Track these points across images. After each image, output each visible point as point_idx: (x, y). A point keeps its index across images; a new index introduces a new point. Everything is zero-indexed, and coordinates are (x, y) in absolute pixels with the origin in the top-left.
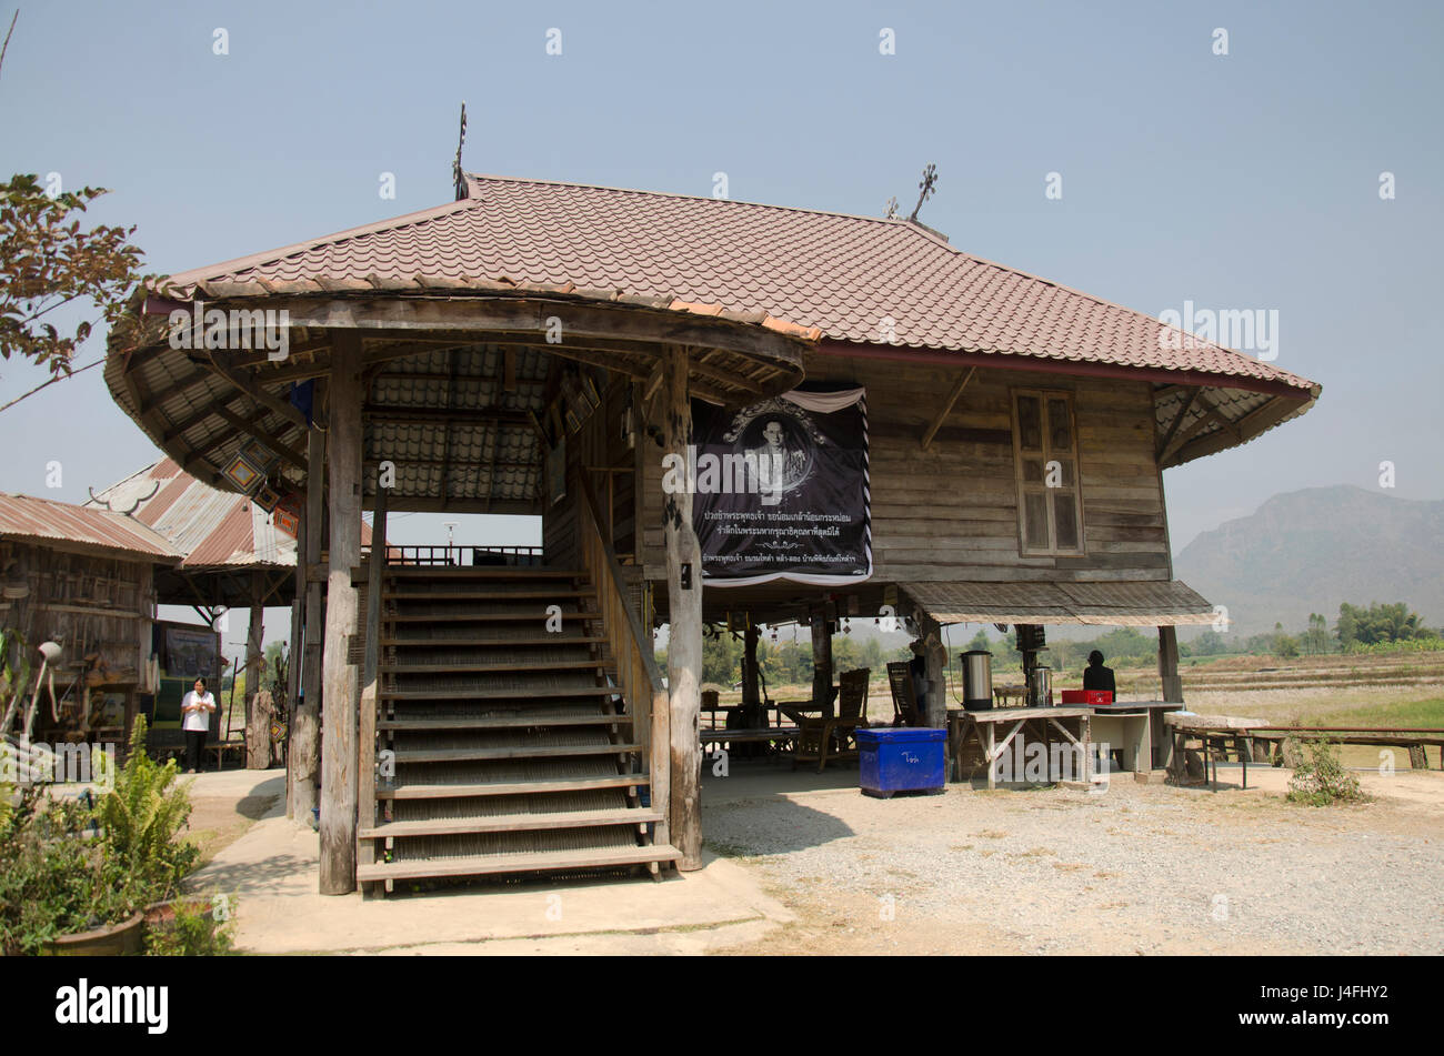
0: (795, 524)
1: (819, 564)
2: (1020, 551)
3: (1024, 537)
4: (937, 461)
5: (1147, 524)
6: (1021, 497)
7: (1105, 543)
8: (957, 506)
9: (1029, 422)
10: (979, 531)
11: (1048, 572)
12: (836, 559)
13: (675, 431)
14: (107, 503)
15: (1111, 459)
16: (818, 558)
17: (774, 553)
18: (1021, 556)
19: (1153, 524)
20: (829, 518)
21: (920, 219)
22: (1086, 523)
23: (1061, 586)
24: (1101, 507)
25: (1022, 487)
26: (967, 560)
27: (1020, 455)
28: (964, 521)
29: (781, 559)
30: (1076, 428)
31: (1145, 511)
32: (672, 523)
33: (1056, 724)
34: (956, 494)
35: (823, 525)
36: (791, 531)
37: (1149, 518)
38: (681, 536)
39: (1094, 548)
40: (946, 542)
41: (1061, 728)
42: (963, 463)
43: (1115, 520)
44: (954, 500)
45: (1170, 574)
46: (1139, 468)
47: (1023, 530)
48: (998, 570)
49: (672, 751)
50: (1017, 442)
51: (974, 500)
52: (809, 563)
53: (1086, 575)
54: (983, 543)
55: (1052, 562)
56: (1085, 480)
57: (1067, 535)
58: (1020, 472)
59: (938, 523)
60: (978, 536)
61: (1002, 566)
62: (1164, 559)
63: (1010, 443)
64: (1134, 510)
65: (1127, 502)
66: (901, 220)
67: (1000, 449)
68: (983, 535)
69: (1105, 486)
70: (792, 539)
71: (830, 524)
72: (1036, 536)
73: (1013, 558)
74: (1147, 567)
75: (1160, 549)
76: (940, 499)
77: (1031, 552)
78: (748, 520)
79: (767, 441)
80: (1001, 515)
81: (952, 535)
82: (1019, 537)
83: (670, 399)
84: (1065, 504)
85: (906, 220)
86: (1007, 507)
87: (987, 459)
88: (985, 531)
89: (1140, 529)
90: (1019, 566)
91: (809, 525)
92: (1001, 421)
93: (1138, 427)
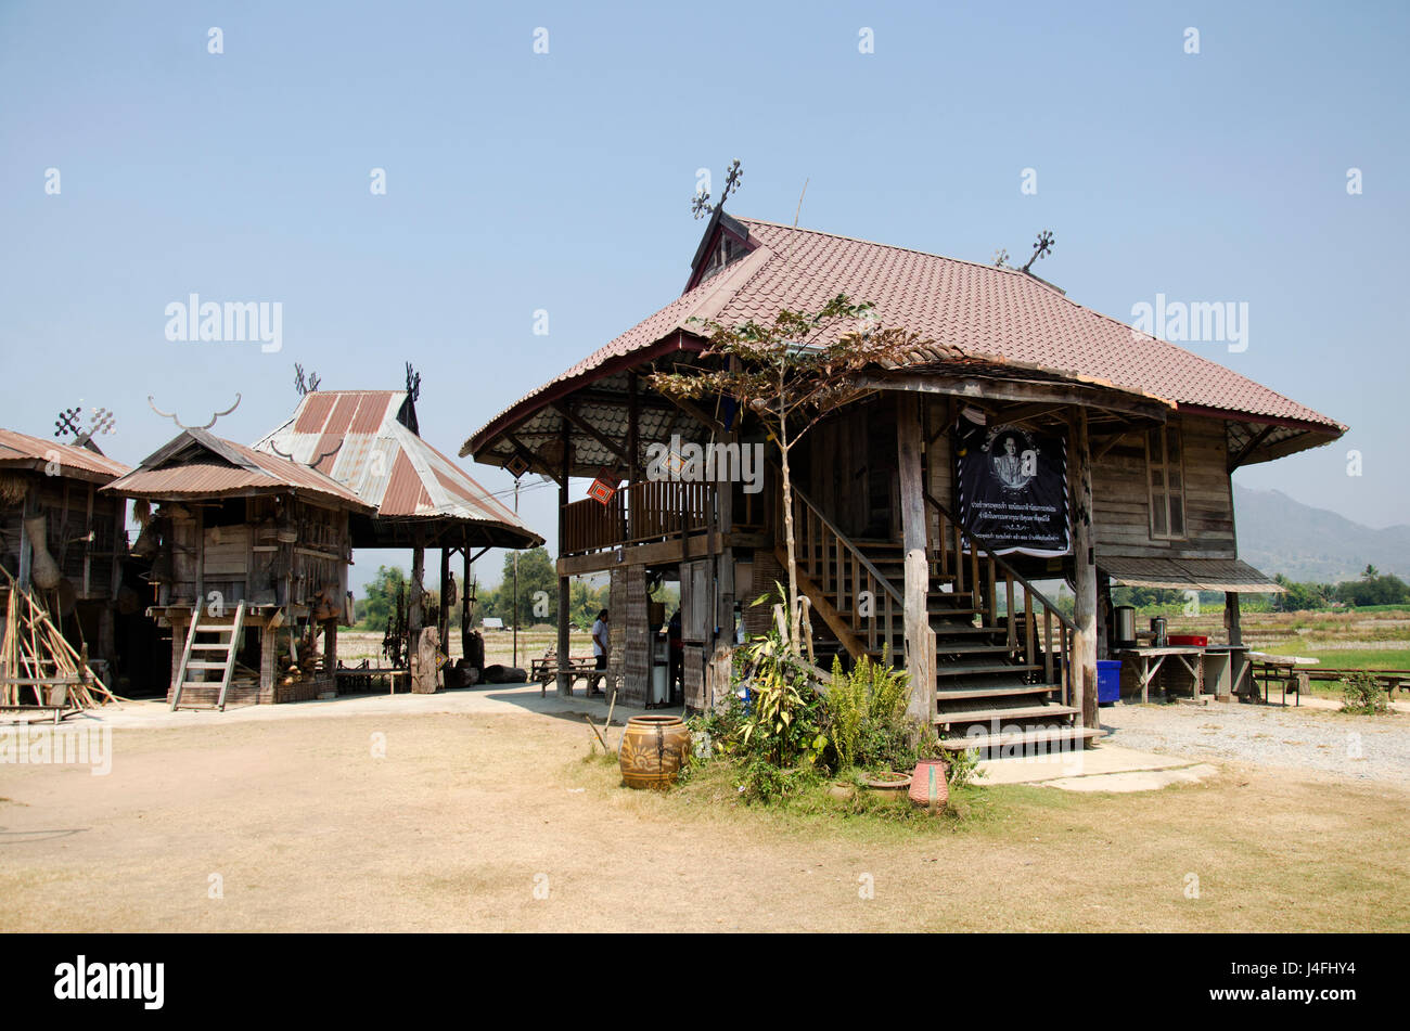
0: (1026, 513)
1: (1038, 541)
2: (1150, 535)
3: (1152, 525)
4: (1102, 469)
5: (1221, 519)
6: (1151, 497)
7: (1199, 531)
8: (1114, 502)
9: (1155, 442)
10: (1126, 521)
11: (1165, 551)
12: (1047, 538)
13: (1083, 461)
14: (290, 456)
15: (1202, 471)
16: (1038, 537)
17: (1013, 533)
18: (1150, 539)
19: (1226, 519)
20: (1044, 509)
21: (1032, 270)
22: (1187, 517)
23: (1175, 561)
24: (1197, 506)
25: (1151, 489)
26: (1120, 541)
27: (1151, 466)
28: (1117, 513)
29: (1016, 537)
30: (1182, 448)
31: (1222, 510)
32: (1082, 522)
33: (1182, 658)
34: (1112, 493)
35: (1040, 514)
36: (1023, 518)
37: (1223, 514)
38: (1089, 530)
39: (1192, 535)
40: (1107, 528)
41: (1184, 661)
42: (1118, 471)
43: (1205, 515)
44: (1112, 498)
45: (1235, 556)
46: (1217, 478)
47: (1152, 520)
48: (1137, 549)
49: (1085, 668)
50: (1148, 457)
51: (1124, 498)
52: (1033, 541)
53: (1187, 554)
54: (1130, 529)
55: (1168, 544)
56: (1187, 486)
57: (1177, 527)
58: (1150, 480)
59: (1103, 514)
60: (1125, 524)
61: (1139, 546)
62: (1231, 545)
63: (1144, 458)
64: (1214, 508)
65: (1210, 503)
66: (1012, 269)
67: (1138, 462)
68: (1128, 524)
69: (1198, 490)
70: (1021, 523)
71: (1044, 513)
72: (1159, 527)
73: (1145, 540)
74: (1223, 550)
75: (1230, 537)
76: (1104, 497)
77: (1157, 536)
78: (997, 509)
79: (1006, 451)
80: (1139, 509)
81: (1111, 523)
82: (1149, 526)
83: (1079, 440)
84: (1176, 503)
85: (1019, 270)
86: (1142, 504)
87: (1131, 469)
88: (1131, 521)
89: (1219, 522)
90: (1150, 546)
91: (1031, 513)
92: (1138, 441)
93: (1218, 448)
